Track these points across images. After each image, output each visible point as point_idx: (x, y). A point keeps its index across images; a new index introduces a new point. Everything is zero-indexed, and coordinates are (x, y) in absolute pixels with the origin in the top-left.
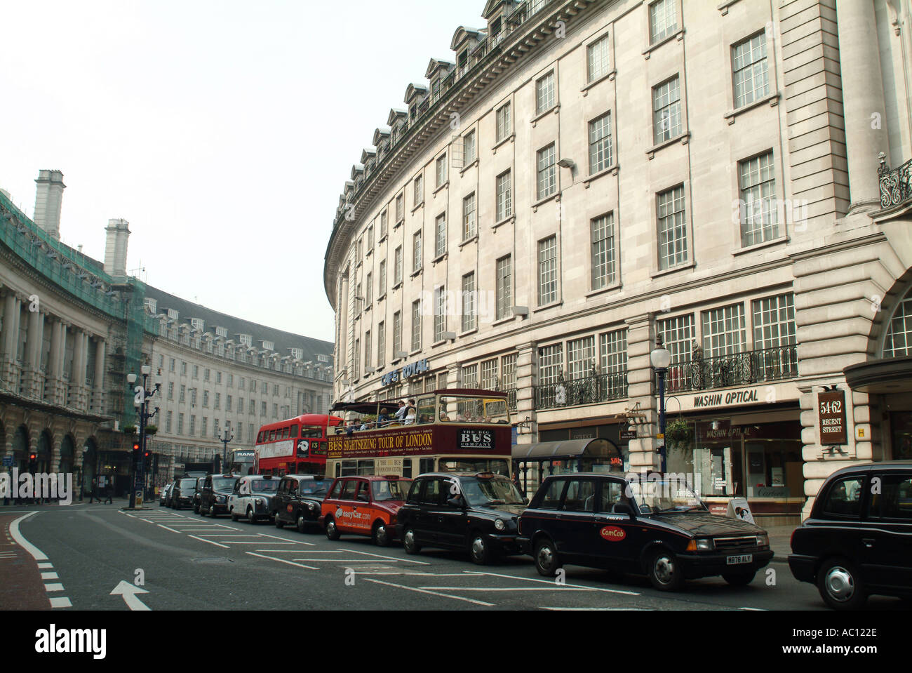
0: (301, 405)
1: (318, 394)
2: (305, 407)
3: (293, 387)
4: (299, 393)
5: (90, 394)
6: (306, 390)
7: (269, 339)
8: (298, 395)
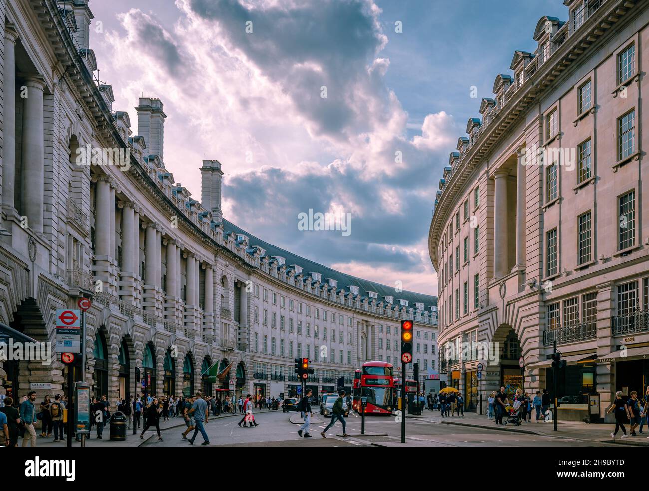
0: (360, 333)
1: (372, 324)
2: (362, 334)
3: (354, 317)
4: (358, 322)
5: (237, 328)
6: (363, 320)
7: (335, 278)
8: (358, 325)
